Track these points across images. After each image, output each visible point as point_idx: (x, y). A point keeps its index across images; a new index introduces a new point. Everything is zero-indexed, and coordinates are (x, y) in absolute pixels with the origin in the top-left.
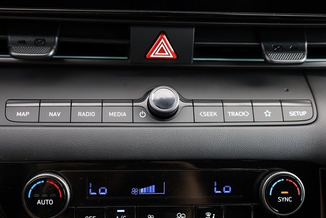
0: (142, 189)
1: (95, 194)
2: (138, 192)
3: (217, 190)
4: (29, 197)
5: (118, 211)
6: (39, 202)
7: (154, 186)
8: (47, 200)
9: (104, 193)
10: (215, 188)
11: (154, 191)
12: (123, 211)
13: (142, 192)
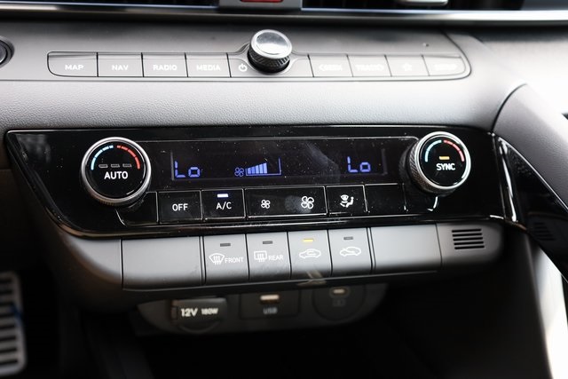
0: (249, 169)
1: (183, 176)
2: (245, 173)
3: (352, 169)
4: (92, 168)
5: (219, 196)
6: (107, 175)
7: (265, 165)
8: (119, 173)
9: (196, 176)
10: (349, 167)
11: (266, 172)
12: (226, 196)
13: (249, 172)
